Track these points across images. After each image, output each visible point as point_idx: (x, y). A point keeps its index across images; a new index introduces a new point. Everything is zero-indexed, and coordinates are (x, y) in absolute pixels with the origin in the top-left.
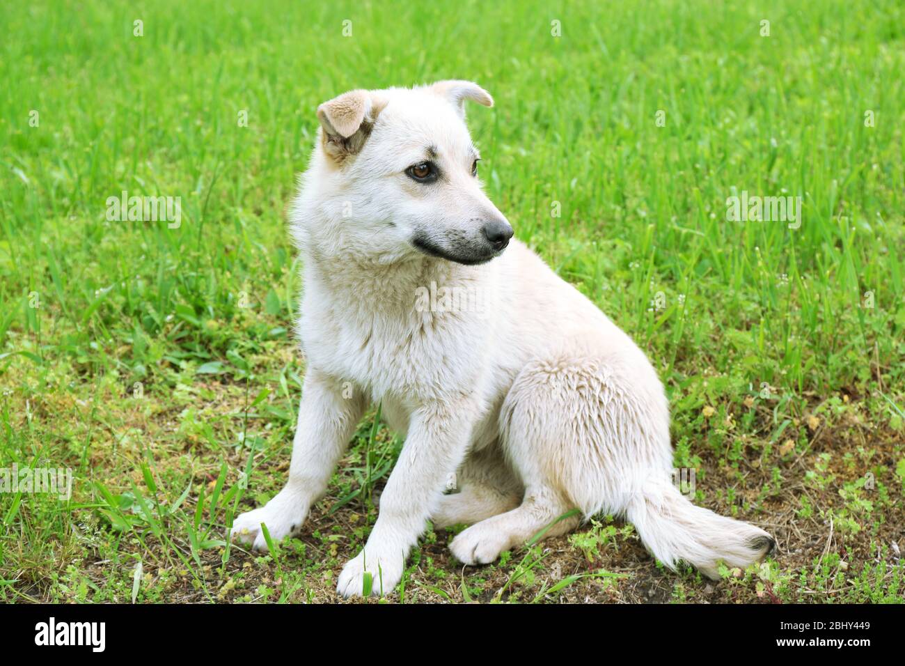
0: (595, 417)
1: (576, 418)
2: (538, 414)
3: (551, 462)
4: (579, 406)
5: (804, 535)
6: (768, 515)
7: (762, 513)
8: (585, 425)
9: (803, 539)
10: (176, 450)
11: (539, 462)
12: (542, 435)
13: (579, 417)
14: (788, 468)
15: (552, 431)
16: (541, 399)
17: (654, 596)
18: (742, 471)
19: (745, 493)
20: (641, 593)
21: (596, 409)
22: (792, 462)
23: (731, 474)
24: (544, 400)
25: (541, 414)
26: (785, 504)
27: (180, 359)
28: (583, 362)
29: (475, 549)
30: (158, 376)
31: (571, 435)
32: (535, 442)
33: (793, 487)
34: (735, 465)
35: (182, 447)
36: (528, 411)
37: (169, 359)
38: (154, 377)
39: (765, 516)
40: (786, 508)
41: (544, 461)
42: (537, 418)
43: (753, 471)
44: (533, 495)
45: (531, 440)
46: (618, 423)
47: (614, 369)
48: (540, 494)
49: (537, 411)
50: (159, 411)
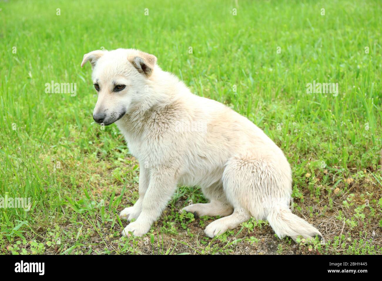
0: (259, 184)
1: (252, 184)
2: (237, 183)
3: (243, 200)
4: (253, 179)
5: (338, 226)
6: (326, 217)
7: (324, 216)
8: (255, 187)
9: (337, 228)
10: (111, 183)
11: (239, 199)
12: (239, 191)
13: (253, 184)
14: (339, 199)
15: (243, 189)
16: (238, 176)
17: (273, 248)
18: (321, 199)
19: (320, 208)
20: (268, 246)
21: (259, 181)
22: (341, 196)
23: (316, 200)
24: (239, 177)
25: (238, 183)
26: (334, 213)
27: (122, 148)
28: (255, 162)
29: (214, 232)
30: (112, 154)
31: (250, 191)
32: (237, 193)
33: (339, 206)
34: (318, 197)
35: (114, 182)
36: (233, 182)
37: (118, 148)
38: (111, 155)
39: (325, 218)
40: (334, 215)
41: (240, 199)
42: (237, 185)
43: (325, 199)
44: (238, 211)
45: (235, 193)
46: (268, 185)
47: (267, 163)
48: (240, 210)
49: (237, 181)
50: (109, 168)
